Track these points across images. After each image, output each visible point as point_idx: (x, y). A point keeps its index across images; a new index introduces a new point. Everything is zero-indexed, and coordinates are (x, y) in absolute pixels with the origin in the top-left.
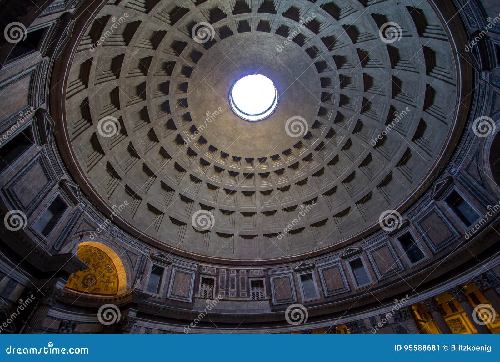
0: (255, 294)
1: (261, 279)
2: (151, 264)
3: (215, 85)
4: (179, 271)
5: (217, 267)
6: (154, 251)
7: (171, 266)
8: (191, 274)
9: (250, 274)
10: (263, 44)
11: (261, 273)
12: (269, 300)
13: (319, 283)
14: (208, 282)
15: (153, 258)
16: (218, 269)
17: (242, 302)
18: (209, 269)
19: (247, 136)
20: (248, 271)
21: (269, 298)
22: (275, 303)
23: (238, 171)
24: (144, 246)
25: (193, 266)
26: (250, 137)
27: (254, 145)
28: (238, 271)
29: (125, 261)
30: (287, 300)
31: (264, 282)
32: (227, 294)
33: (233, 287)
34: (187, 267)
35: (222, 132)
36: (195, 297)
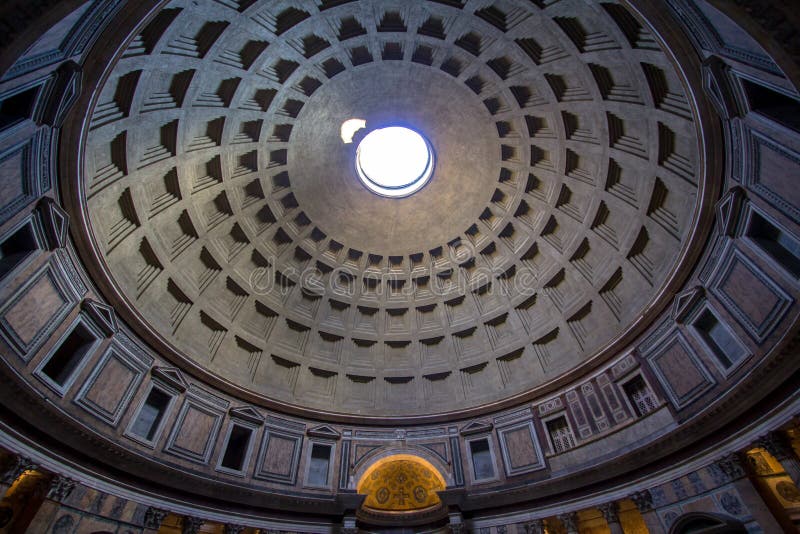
0: (645, 403)
1: (635, 373)
2: (466, 444)
3: (352, 207)
4: (508, 432)
5: (560, 394)
6: (460, 425)
7: (494, 432)
8: (528, 426)
9: (616, 375)
10: (311, 134)
11: (631, 361)
12: (666, 405)
13: (732, 320)
14: (556, 424)
15: (465, 435)
16: (563, 397)
17: (624, 431)
18: (550, 403)
19: (448, 197)
20: (609, 371)
21: (664, 401)
22: (680, 405)
23: (490, 242)
24: (446, 427)
25: (525, 413)
26: (453, 193)
27: (468, 195)
28: (593, 381)
29: (431, 458)
30: (698, 390)
31: (643, 375)
32: (594, 428)
33: (598, 413)
34: (517, 420)
35: (422, 228)
36: (548, 458)
